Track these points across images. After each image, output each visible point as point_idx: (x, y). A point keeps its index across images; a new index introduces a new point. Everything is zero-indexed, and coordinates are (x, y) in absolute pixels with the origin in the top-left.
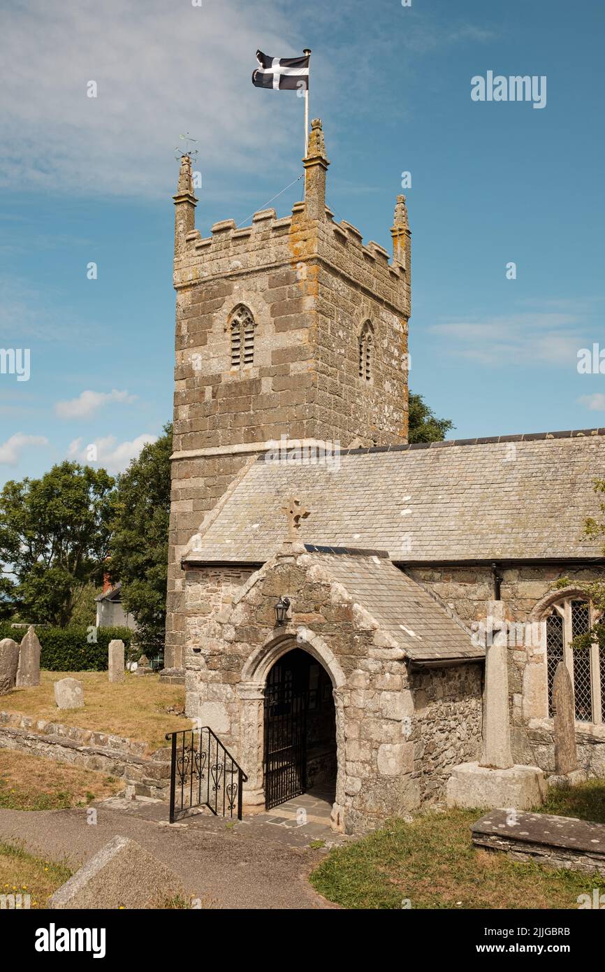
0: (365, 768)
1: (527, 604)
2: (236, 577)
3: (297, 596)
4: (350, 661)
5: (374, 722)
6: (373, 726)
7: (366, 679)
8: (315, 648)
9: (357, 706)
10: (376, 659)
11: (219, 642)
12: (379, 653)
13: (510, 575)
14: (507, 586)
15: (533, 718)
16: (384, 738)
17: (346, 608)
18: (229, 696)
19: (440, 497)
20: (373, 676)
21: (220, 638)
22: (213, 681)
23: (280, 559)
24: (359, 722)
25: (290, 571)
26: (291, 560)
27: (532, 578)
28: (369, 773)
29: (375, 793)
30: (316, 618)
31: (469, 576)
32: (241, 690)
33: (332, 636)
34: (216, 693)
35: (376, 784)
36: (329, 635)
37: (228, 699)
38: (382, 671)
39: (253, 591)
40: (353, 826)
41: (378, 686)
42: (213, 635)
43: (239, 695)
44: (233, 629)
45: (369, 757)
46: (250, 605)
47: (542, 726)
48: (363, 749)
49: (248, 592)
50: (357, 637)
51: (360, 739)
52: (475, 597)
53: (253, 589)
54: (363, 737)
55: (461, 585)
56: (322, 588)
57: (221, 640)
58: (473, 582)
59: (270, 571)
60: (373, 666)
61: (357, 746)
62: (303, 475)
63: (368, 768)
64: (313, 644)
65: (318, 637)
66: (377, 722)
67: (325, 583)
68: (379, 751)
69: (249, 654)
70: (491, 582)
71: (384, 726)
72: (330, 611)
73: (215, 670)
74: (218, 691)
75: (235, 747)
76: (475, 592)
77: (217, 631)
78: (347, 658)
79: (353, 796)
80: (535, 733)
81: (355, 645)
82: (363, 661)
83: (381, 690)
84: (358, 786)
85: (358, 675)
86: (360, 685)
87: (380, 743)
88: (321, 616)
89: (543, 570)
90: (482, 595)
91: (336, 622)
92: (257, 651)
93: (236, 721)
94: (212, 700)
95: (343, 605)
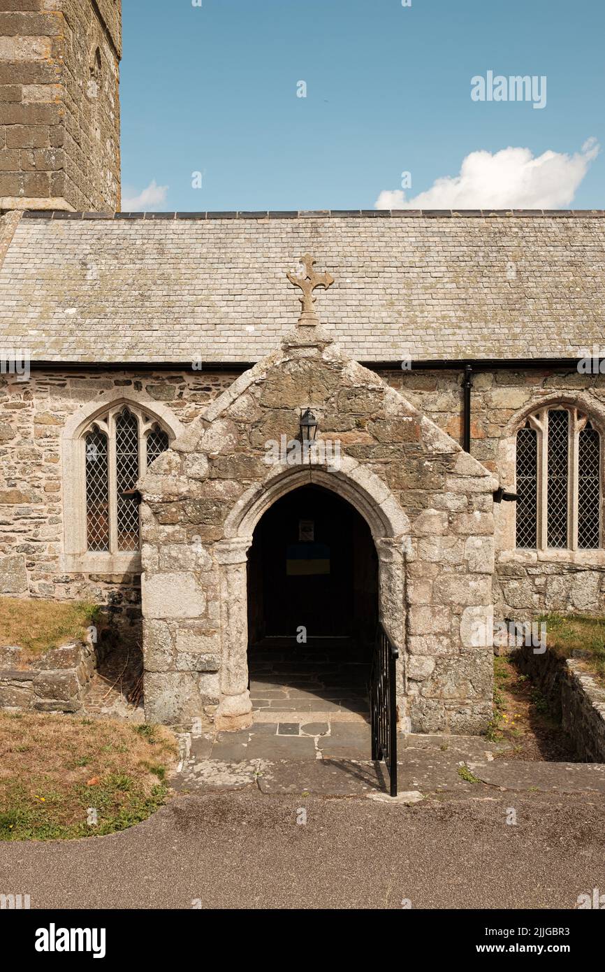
0: (440, 642)
1: (502, 416)
2: (58, 385)
3: (325, 407)
4: (418, 499)
5: (455, 578)
6: (454, 585)
7: (443, 522)
8: (359, 482)
9: (428, 559)
10: (458, 493)
11: (179, 481)
12: (464, 484)
13: (482, 381)
14: (477, 393)
15: (504, 550)
16: (471, 599)
17: (410, 422)
18: (201, 561)
19: (348, 281)
20: (452, 519)
21: (181, 474)
22: (170, 540)
23: (293, 350)
24: (431, 581)
25: (311, 370)
26: (312, 352)
27: (510, 384)
28: (448, 648)
29: (456, 673)
30: (357, 438)
31: (427, 381)
32: (223, 551)
33: (386, 463)
34: (176, 559)
35: (459, 661)
36: (381, 463)
37: (199, 566)
38: (469, 508)
39: (243, 402)
40: (420, 721)
41: (462, 530)
42: (165, 470)
43: (218, 559)
44: (204, 461)
45: (447, 627)
46: (238, 421)
47: (514, 558)
48: (437, 617)
49: (233, 403)
50: (427, 463)
51: (432, 604)
52: (434, 408)
53: (244, 398)
54: (437, 600)
55: (415, 393)
56: (370, 395)
57: (183, 478)
58: (432, 389)
59: (275, 370)
60: (453, 503)
61: (429, 614)
62: (114, 242)
63: (446, 641)
64: (354, 477)
65: (363, 466)
66: (460, 579)
67: (374, 386)
68: (462, 617)
69: (237, 497)
70: (457, 388)
71: (472, 584)
72: (385, 427)
73: (173, 524)
74: (180, 556)
75: (216, 636)
76: (434, 402)
77: (174, 464)
78: (411, 494)
79: (420, 681)
80: (506, 568)
81: (426, 475)
82: (438, 497)
83: (465, 534)
84: (429, 666)
85: (431, 516)
86: (433, 530)
87: (465, 606)
88: (368, 435)
89: (525, 373)
90: (444, 405)
91: (393, 443)
92: (252, 491)
93: (216, 598)
94: (170, 569)
95: (405, 419)
